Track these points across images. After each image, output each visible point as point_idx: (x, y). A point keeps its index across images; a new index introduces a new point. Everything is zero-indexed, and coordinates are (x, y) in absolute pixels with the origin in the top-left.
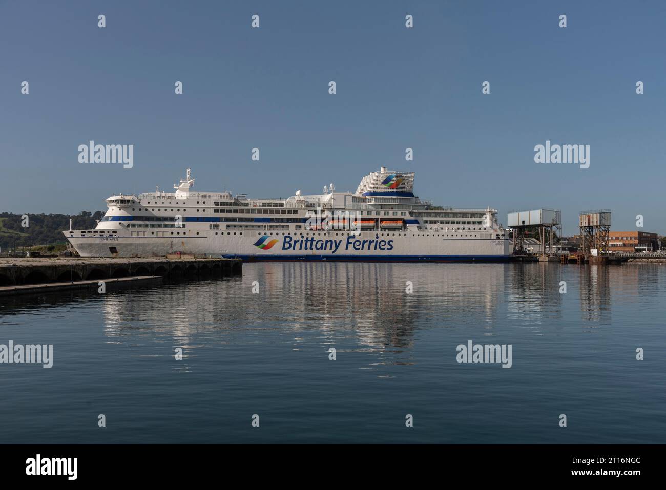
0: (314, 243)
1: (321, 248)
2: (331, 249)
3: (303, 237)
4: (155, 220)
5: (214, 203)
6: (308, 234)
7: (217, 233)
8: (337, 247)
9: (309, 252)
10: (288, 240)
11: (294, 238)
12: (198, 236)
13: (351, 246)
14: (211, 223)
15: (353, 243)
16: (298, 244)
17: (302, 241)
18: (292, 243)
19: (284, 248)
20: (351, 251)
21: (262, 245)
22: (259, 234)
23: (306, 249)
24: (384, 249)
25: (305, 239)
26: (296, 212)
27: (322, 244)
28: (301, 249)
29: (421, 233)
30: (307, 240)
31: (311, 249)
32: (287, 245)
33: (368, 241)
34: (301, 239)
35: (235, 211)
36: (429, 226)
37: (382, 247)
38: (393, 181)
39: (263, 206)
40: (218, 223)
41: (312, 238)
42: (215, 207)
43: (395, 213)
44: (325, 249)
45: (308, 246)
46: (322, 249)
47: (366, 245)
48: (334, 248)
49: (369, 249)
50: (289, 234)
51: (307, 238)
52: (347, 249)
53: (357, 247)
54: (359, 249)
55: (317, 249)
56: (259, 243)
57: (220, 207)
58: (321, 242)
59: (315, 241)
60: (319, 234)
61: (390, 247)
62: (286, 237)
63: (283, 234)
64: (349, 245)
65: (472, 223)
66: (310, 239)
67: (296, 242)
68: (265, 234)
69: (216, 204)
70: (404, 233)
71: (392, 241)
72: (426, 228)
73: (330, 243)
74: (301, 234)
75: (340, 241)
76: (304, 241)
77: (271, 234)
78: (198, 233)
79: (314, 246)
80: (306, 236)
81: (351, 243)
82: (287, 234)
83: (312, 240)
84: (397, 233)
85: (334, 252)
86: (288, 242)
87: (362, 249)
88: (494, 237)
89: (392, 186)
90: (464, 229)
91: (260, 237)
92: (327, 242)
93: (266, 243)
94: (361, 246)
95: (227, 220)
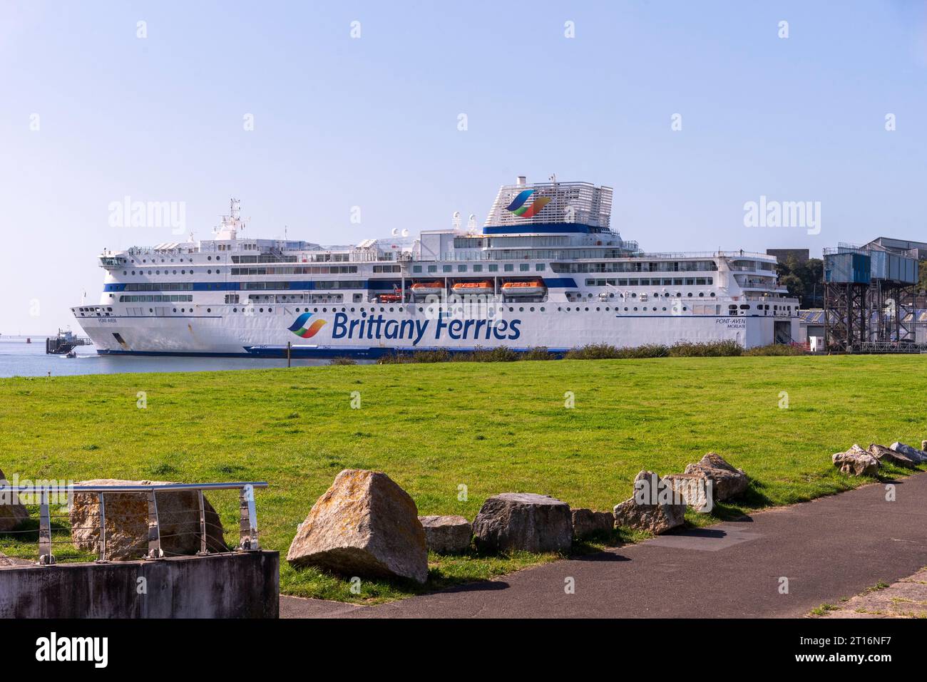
0: (383, 325)
1: (395, 335)
2: (410, 337)
3: (364, 315)
4: (152, 289)
5: (233, 257)
6: (373, 310)
7: (235, 310)
8: (421, 333)
9: (375, 343)
10: (341, 320)
11: (351, 317)
12: (209, 314)
13: (444, 331)
14: (228, 293)
15: (448, 326)
16: (357, 328)
17: (363, 322)
18: (348, 325)
19: (335, 336)
20: (445, 341)
21: (301, 330)
22: (298, 310)
23: (370, 336)
24: (503, 337)
25: (368, 318)
26: (354, 269)
27: (397, 327)
28: (361, 336)
29: (573, 305)
30: (371, 321)
31: (378, 336)
32: (340, 330)
33: (475, 322)
34: (361, 319)
35: (262, 271)
36: (595, 290)
37: (500, 333)
38: (528, 204)
39: (318, 260)
40: (237, 292)
41: (380, 317)
42: (233, 264)
43: (525, 267)
44: (401, 337)
45: (374, 332)
46: (395, 337)
47: (472, 328)
48: (415, 335)
49: (476, 337)
50: (344, 310)
51: (372, 317)
52: (437, 336)
53: (455, 333)
54: (458, 337)
55: (388, 337)
56: (296, 326)
57: (240, 265)
58: (395, 324)
59: (384, 321)
60: (392, 310)
61: (513, 333)
62: (338, 315)
63: (334, 310)
64: (442, 329)
65: (684, 281)
66: (376, 318)
67: (353, 323)
68: (307, 310)
69: (235, 259)
70: (541, 305)
71: (519, 322)
72: (590, 295)
73: (408, 326)
74: (362, 309)
75: (427, 322)
76: (366, 322)
77: (316, 310)
78: (209, 310)
79: (382, 332)
80: (369, 313)
81: (445, 325)
82: (339, 311)
83: (380, 321)
84: (527, 306)
85: (415, 343)
86: (342, 325)
87: (465, 337)
88: (725, 311)
89: (525, 214)
90: (667, 295)
91: (297, 315)
92: (404, 323)
93: (307, 326)
94: (461, 332)
95: (251, 286)
